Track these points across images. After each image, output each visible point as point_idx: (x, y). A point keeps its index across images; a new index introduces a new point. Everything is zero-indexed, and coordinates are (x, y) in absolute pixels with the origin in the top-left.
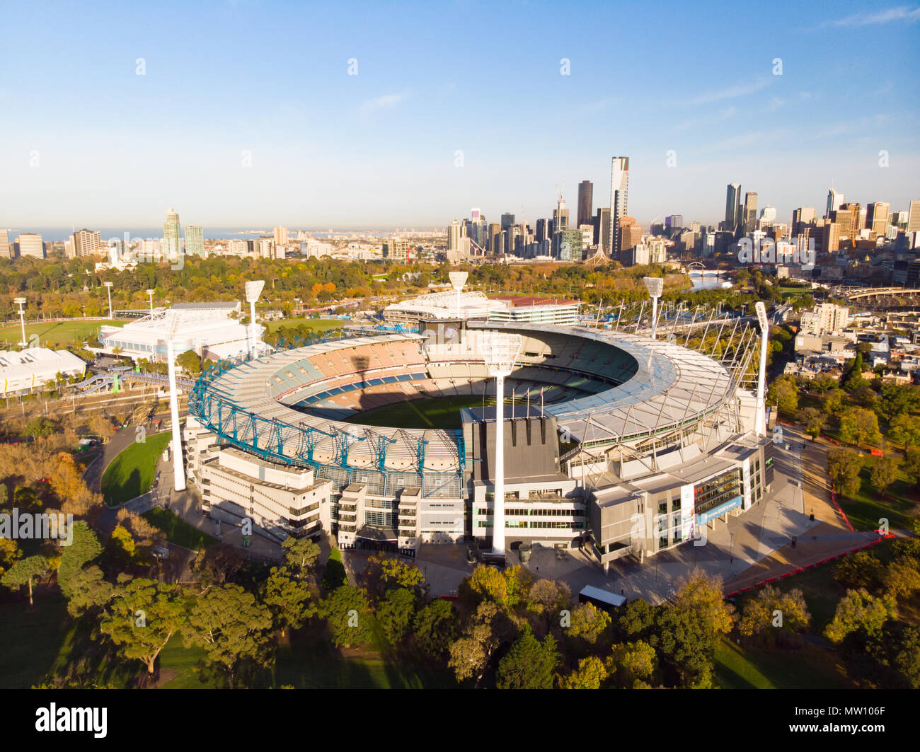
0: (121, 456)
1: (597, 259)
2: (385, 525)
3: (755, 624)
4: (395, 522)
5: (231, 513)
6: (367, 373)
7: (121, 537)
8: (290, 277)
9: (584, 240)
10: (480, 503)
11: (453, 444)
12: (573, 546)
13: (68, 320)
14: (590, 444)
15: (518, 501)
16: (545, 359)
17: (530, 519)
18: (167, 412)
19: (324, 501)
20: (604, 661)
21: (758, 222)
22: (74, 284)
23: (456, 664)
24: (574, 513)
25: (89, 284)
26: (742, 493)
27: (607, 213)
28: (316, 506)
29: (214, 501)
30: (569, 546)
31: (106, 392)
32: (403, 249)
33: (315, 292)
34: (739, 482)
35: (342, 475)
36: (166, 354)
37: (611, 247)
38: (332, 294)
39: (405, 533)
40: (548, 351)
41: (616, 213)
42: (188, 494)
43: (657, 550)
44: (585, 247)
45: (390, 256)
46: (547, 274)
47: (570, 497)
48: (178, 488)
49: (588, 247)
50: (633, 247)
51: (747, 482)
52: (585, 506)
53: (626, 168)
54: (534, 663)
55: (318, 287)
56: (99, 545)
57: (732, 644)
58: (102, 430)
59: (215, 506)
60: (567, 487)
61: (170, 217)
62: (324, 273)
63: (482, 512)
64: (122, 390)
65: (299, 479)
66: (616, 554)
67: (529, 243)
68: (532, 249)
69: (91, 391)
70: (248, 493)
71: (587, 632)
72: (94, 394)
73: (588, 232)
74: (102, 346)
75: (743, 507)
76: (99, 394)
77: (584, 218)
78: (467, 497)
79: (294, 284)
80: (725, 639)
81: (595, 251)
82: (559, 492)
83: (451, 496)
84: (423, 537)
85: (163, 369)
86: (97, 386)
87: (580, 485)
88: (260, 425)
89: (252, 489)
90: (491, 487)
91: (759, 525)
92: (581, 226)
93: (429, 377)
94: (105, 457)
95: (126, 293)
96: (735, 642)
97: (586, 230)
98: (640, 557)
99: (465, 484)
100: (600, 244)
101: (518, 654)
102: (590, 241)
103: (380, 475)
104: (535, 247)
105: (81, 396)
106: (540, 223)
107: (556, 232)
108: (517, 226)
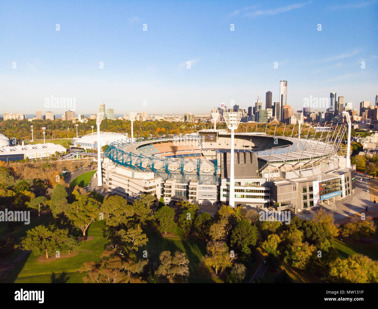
0: (77, 177)
1: (274, 122)
2: (183, 196)
3: (349, 232)
4: (187, 193)
5: (120, 192)
6: (176, 152)
7: (75, 194)
8: (147, 126)
9: (269, 115)
10: (223, 187)
11: (212, 164)
12: (265, 207)
13: (61, 139)
14: (272, 162)
15: (240, 186)
16: (252, 148)
17: (245, 194)
18: (97, 165)
19: (158, 185)
20: (279, 235)
21: (344, 108)
22: (64, 127)
23: (213, 234)
24: (265, 192)
25: (70, 128)
26: (341, 189)
27: (278, 104)
28: (155, 187)
29: (113, 187)
30: (263, 206)
31: (74, 159)
32: (193, 118)
33: (157, 132)
34: (340, 185)
35: (166, 175)
36: (97, 147)
37: (280, 118)
38: (164, 132)
39: (192, 198)
40: (253, 145)
41: (282, 104)
42: (103, 187)
43: (303, 208)
44: (269, 118)
45: (188, 120)
46: (253, 127)
47: (263, 185)
48: (99, 185)
49: (270, 117)
50: (289, 117)
51: (343, 185)
52: (270, 189)
53: (286, 85)
54: (247, 231)
55: (158, 129)
56: (67, 193)
57: (339, 241)
58: (71, 170)
59: (113, 189)
60: (262, 181)
61: (101, 106)
62: (161, 125)
63: (224, 190)
64: (80, 159)
65: (148, 175)
66: (284, 208)
67: (245, 116)
68: (246, 119)
69: (67, 159)
70: (127, 183)
71: (272, 228)
72: (69, 160)
73: (270, 112)
74: (73, 145)
75: (342, 196)
76: (71, 159)
77: (268, 105)
78: (218, 185)
79: (149, 129)
80: (335, 239)
81: (273, 119)
82: (258, 184)
83: (211, 184)
84: (199, 202)
85: (96, 152)
86: (71, 157)
87: (267, 181)
88: (133, 158)
89: (129, 181)
90: (228, 180)
91: (350, 204)
92: (267, 109)
93: (203, 155)
94: (71, 178)
95: (83, 131)
96: (340, 240)
97: (269, 111)
98: (295, 211)
99: (217, 180)
100: (276, 116)
101: (240, 226)
102: (271, 115)
103: (181, 175)
104: (248, 118)
105: (64, 160)
106: (250, 109)
107: (256, 112)
108: (240, 110)
